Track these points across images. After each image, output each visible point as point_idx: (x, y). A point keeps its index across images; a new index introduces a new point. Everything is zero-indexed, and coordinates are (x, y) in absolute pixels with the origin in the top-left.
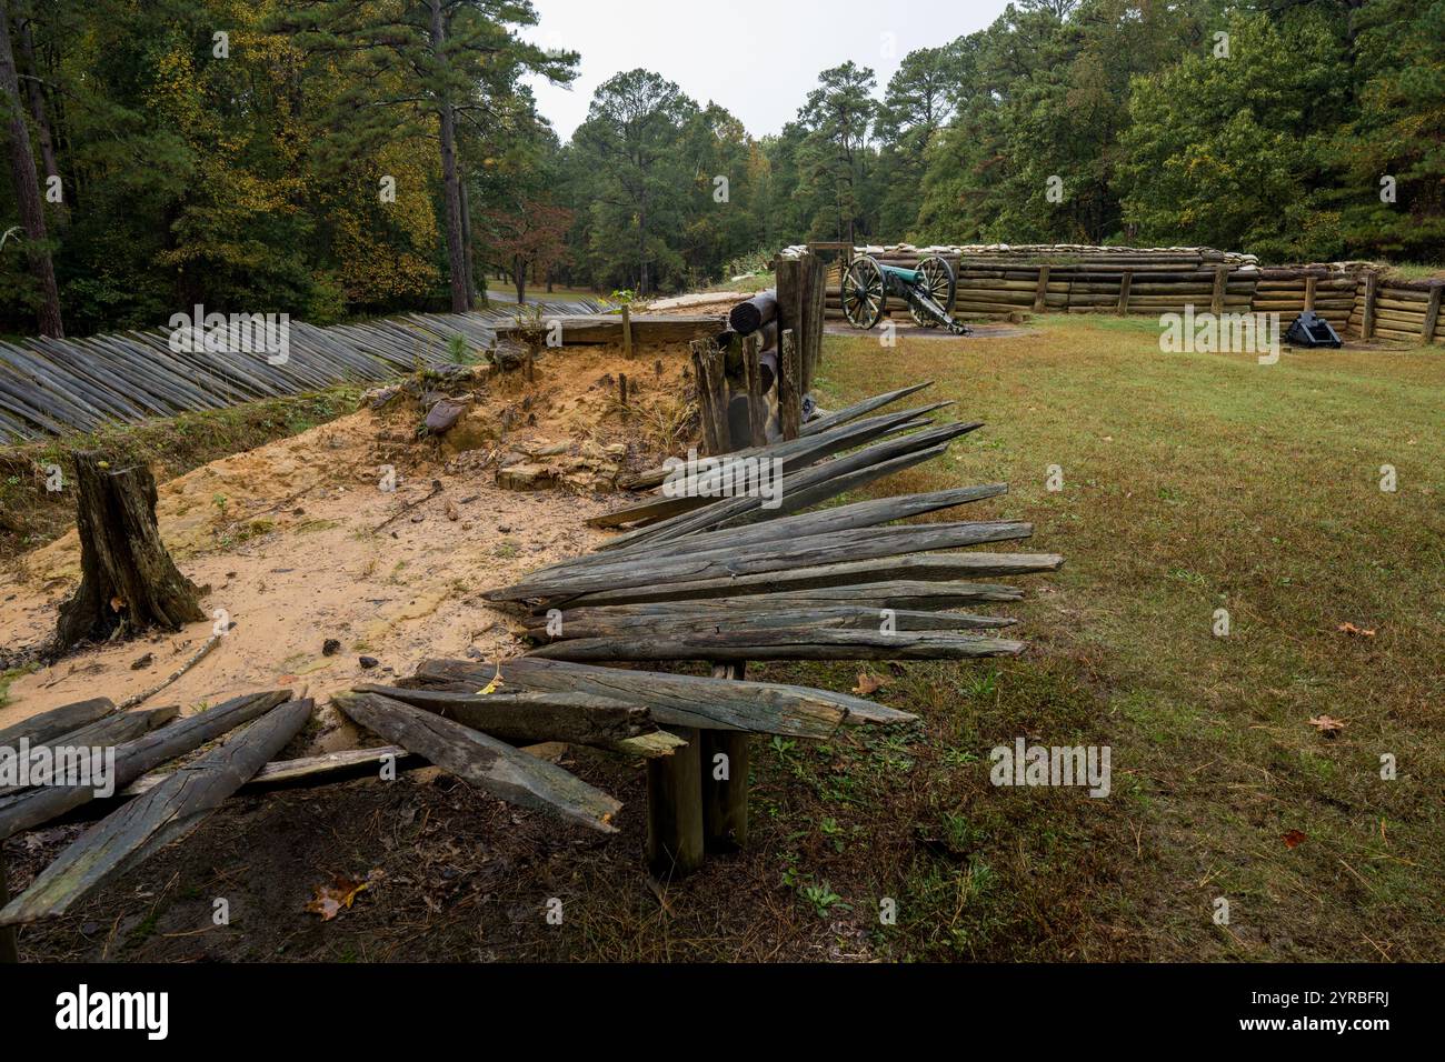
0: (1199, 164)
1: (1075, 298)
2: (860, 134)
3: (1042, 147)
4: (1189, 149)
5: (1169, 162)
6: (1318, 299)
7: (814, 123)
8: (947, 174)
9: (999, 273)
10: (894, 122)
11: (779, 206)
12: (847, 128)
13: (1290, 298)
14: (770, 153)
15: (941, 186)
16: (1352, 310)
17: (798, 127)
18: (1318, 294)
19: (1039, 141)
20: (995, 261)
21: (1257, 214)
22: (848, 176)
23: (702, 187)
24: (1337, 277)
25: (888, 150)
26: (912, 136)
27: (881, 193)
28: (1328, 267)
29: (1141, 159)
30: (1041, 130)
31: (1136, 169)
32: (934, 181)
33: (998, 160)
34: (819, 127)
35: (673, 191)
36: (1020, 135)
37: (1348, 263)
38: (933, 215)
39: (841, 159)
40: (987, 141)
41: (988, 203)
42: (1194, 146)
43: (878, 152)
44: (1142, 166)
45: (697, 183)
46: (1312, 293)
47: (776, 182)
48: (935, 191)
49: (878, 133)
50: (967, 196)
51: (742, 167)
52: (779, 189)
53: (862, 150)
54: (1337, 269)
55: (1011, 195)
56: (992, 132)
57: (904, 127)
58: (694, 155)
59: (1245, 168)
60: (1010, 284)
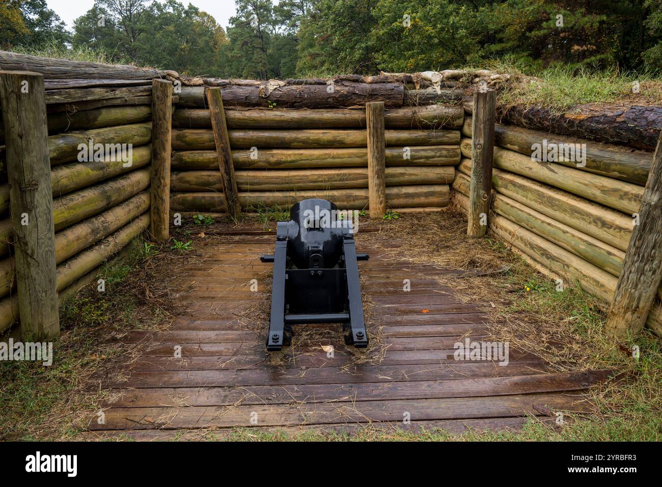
6: (391, 145)
13: (341, 145)
16: (457, 167)
18: (391, 135)
24: (426, 101)
28: (409, 82)
37: (448, 72)
46: (378, 136)
54: (426, 83)
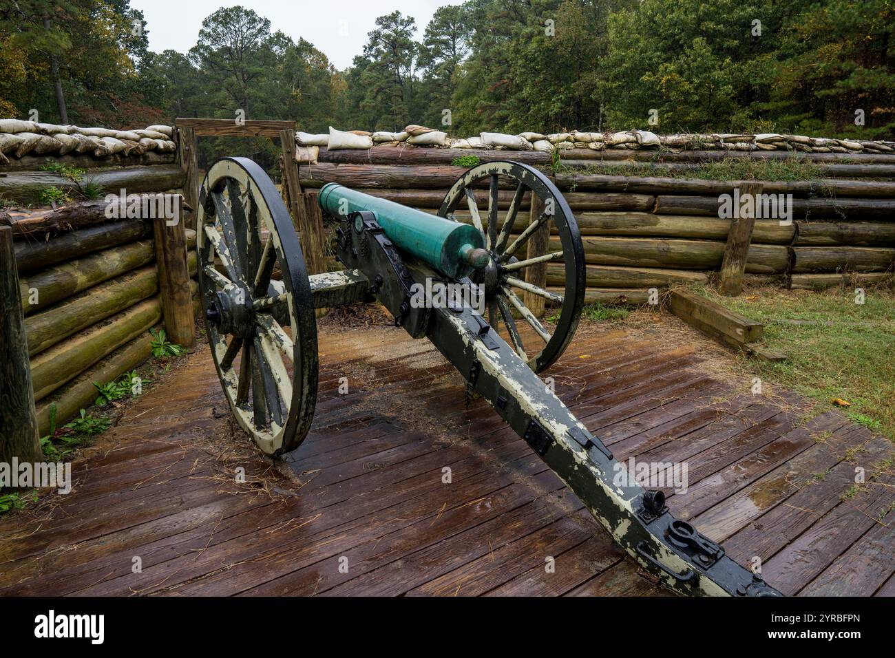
0: (668, 80)
1: (806, 255)
2: (408, 65)
3: (538, 72)
4: (661, 68)
5: (645, 78)
7: (376, 57)
8: (469, 93)
9: (643, 200)
10: (431, 58)
11: (353, 115)
12: (399, 61)
14: (347, 78)
15: (464, 101)
17: (364, 59)
19: (534, 67)
20: (634, 170)
21: (708, 121)
22: (400, 94)
23: (296, 99)
25: (428, 77)
26: (442, 67)
27: (424, 107)
29: (616, 78)
30: (535, 59)
31: (614, 85)
32: (459, 99)
33: (504, 83)
34: (379, 59)
35: (270, 101)
36: (520, 62)
38: (460, 123)
39: (395, 81)
40: (496, 70)
41: (498, 114)
42: (666, 65)
43: (421, 79)
44: (618, 83)
45: (293, 97)
47: (351, 97)
48: (460, 105)
49: (420, 64)
50: (484, 108)
51: (326, 87)
52: (352, 102)
53: (410, 78)
55: (517, 108)
56: (499, 62)
57: (438, 61)
58: (289, 77)
59: (700, 85)
60: (666, 223)
